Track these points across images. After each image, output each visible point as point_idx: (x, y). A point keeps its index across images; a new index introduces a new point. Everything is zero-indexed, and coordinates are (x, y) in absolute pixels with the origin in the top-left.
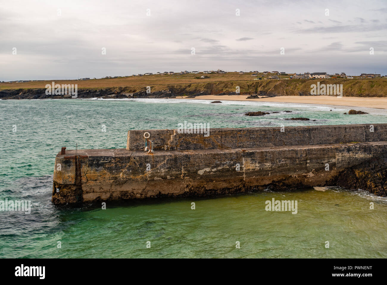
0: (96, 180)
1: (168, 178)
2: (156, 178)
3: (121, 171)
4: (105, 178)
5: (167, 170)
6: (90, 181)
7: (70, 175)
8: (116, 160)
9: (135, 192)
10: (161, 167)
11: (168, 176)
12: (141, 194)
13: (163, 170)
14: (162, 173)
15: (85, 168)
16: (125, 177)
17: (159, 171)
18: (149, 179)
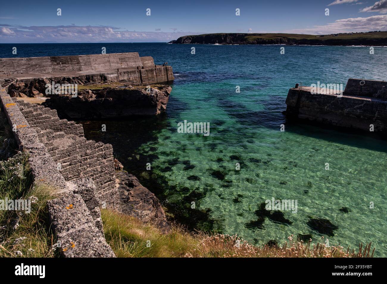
0: (308, 107)
1: (361, 118)
2: (351, 115)
3: (327, 105)
4: (314, 107)
5: (362, 111)
6: (304, 107)
7: (294, 101)
8: (324, 97)
9: (333, 121)
10: (357, 108)
11: (361, 116)
12: (337, 124)
13: (359, 111)
14: (357, 112)
15: (303, 99)
16: (328, 109)
17: (355, 111)
18: (345, 115)
